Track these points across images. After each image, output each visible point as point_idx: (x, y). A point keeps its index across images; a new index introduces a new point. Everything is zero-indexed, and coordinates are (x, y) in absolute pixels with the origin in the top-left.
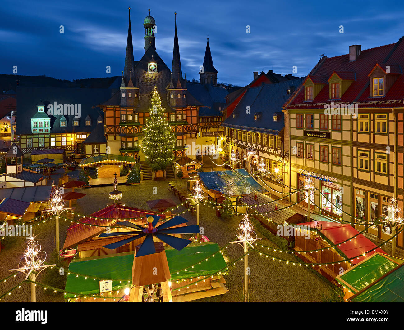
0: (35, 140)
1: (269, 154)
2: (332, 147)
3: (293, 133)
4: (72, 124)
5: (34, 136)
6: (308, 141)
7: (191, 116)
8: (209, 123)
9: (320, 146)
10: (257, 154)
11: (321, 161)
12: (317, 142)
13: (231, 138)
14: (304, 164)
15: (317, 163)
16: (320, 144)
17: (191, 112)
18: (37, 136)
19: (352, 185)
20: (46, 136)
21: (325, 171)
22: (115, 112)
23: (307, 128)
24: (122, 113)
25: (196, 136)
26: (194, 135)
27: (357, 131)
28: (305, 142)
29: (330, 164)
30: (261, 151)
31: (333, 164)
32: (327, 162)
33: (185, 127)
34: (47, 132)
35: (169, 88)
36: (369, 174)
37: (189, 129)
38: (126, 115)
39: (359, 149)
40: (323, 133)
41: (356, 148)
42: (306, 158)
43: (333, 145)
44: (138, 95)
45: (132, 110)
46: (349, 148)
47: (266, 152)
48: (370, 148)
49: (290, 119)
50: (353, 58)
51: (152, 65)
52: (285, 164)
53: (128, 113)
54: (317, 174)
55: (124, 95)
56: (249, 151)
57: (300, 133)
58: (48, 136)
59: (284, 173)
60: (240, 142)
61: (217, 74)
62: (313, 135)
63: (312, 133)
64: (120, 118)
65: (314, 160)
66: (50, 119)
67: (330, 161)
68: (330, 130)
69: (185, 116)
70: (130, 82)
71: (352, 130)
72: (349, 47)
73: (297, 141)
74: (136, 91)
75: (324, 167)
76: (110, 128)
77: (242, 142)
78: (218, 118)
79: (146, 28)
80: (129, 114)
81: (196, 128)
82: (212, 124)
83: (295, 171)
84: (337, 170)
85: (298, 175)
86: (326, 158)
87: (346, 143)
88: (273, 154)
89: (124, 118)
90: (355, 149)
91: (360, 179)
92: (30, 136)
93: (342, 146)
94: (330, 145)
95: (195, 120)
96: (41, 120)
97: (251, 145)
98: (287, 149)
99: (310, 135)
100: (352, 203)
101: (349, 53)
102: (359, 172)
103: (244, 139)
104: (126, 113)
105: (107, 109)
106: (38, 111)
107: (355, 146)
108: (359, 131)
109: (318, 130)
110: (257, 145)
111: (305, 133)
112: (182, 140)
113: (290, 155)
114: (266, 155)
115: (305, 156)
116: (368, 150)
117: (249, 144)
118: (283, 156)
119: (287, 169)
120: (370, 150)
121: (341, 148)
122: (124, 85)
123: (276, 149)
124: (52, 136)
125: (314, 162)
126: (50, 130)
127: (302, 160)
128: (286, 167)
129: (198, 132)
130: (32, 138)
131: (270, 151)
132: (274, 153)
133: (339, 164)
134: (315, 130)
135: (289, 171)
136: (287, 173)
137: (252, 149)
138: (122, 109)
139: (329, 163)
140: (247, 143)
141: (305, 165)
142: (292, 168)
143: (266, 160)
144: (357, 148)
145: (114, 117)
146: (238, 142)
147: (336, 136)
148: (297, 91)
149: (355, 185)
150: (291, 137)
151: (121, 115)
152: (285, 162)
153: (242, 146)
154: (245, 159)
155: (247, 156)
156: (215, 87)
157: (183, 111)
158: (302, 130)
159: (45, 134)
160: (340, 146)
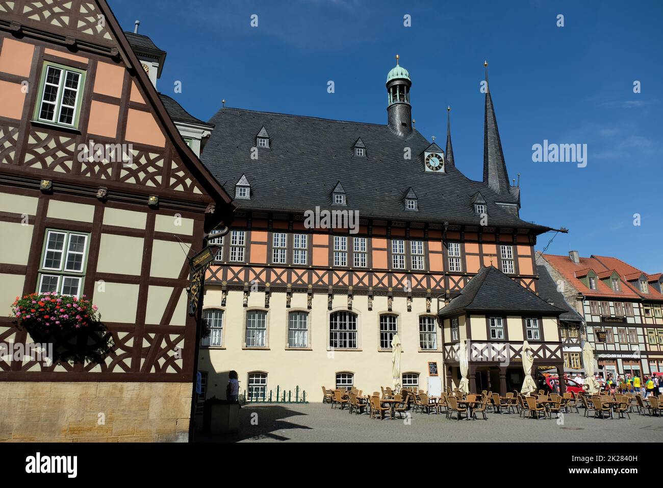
49: (583, 306)
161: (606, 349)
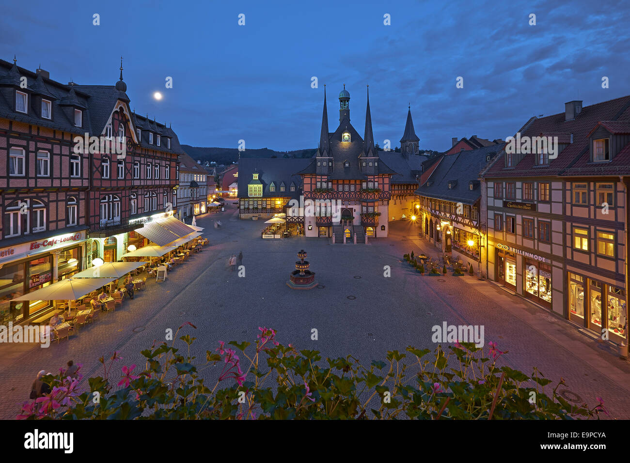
0: (251, 203)
1: (464, 225)
2: (538, 221)
3: (491, 204)
4: (280, 189)
5: (250, 199)
6: (508, 212)
7: (383, 184)
8: (405, 191)
9: (523, 219)
10: (452, 224)
11: (524, 236)
12: (519, 214)
13: (425, 207)
14: (503, 238)
15: (519, 238)
16: (523, 216)
17: (383, 179)
18: (252, 199)
19: (565, 267)
20: (259, 199)
21: (529, 248)
22: (311, 179)
23: (506, 198)
24: (318, 180)
25: (388, 204)
26: (385, 203)
27: (571, 203)
28: (504, 213)
29: (536, 241)
30: (455, 221)
31: (539, 240)
32: (531, 238)
33: (377, 194)
34: (260, 196)
35: (361, 157)
36: (589, 256)
37: (381, 196)
38: (321, 182)
39: (574, 224)
40: (527, 205)
41: (570, 223)
42: (506, 232)
43: (539, 219)
44: (332, 164)
45: (326, 177)
46: (560, 223)
47: (461, 223)
48: (590, 225)
49: (487, 188)
50: (570, 117)
51: (346, 135)
52: (481, 237)
53: (323, 180)
54: (519, 250)
55: (319, 164)
56: (443, 221)
57: (499, 203)
58: (261, 199)
59: (481, 246)
60: (433, 211)
61: (419, 141)
62: (514, 206)
63: (513, 203)
64: (316, 184)
65: (516, 235)
66: (262, 185)
67: (536, 237)
68: (536, 201)
69: (376, 184)
70: (325, 153)
71: (564, 202)
72: (566, 104)
73: (495, 212)
74: (330, 161)
75: (528, 243)
76: (307, 193)
77: (435, 211)
78: (412, 186)
79: (341, 101)
80: (323, 182)
81: (388, 195)
82: (409, 191)
83: (493, 246)
84: (544, 248)
85: (497, 250)
86: (531, 233)
87: (557, 217)
88: (467, 225)
89: (319, 184)
90: (568, 224)
91: (575, 261)
92: (247, 200)
93: (551, 220)
94: (536, 219)
95: (387, 187)
96: (256, 186)
97: (445, 214)
98: (483, 220)
99: (511, 206)
100: (565, 289)
101: (565, 112)
102: (574, 252)
103: (437, 208)
104: (321, 180)
105: (305, 176)
106: (254, 178)
107: (569, 221)
108: (574, 202)
109: (520, 201)
110: (451, 215)
111: (505, 204)
112: (374, 207)
113: (488, 227)
114: (460, 226)
115: (505, 230)
116: (588, 226)
117: (443, 214)
118: (479, 228)
119: (483, 242)
120: (590, 226)
121: (551, 223)
122: (320, 155)
123: (471, 221)
124: (263, 199)
125: (516, 237)
126: (262, 194)
127: (502, 234)
128: (482, 239)
129: (390, 199)
130: (249, 201)
131: (465, 222)
132: (470, 224)
133: (548, 241)
134: (517, 201)
135: (486, 246)
136: (484, 246)
137: (445, 219)
138: (318, 177)
139: (535, 239)
140: (440, 213)
141: (505, 239)
142: (489, 242)
143: (461, 231)
144: (572, 224)
145: (311, 184)
146: (431, 211)
147: (542, 208)
148: (496, 157)
149: (569, 267)
150: (489, 208)
151: (317, 182)
152: (482, 235)
153: (435, 215)
154: (438, 229)
155: (440, 226)
156: (417, 155)
157: (374, 178)
158: (502, 201)
159: (258, 198)
160: (549, 220)
161: (536, 248)
